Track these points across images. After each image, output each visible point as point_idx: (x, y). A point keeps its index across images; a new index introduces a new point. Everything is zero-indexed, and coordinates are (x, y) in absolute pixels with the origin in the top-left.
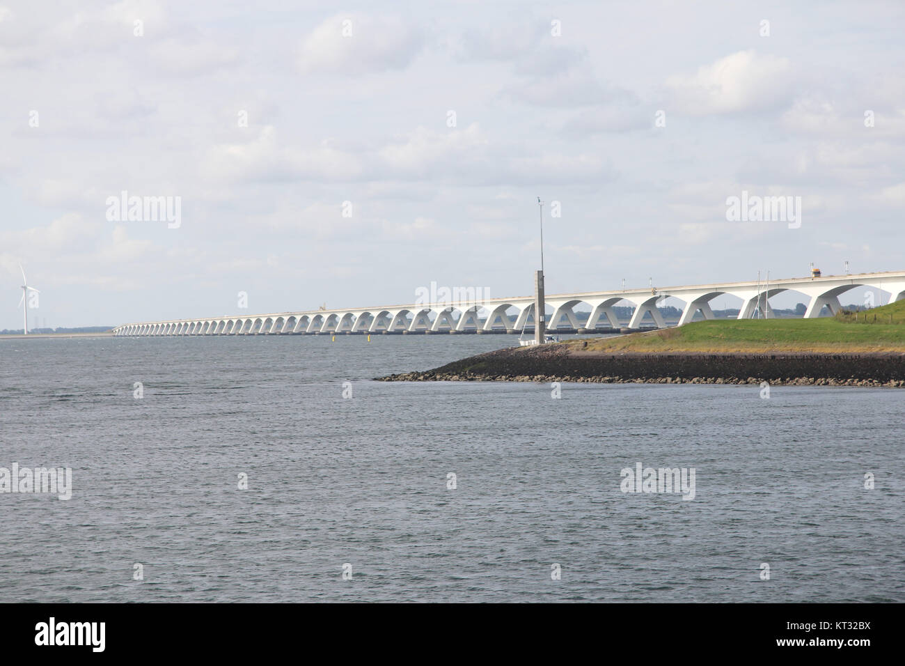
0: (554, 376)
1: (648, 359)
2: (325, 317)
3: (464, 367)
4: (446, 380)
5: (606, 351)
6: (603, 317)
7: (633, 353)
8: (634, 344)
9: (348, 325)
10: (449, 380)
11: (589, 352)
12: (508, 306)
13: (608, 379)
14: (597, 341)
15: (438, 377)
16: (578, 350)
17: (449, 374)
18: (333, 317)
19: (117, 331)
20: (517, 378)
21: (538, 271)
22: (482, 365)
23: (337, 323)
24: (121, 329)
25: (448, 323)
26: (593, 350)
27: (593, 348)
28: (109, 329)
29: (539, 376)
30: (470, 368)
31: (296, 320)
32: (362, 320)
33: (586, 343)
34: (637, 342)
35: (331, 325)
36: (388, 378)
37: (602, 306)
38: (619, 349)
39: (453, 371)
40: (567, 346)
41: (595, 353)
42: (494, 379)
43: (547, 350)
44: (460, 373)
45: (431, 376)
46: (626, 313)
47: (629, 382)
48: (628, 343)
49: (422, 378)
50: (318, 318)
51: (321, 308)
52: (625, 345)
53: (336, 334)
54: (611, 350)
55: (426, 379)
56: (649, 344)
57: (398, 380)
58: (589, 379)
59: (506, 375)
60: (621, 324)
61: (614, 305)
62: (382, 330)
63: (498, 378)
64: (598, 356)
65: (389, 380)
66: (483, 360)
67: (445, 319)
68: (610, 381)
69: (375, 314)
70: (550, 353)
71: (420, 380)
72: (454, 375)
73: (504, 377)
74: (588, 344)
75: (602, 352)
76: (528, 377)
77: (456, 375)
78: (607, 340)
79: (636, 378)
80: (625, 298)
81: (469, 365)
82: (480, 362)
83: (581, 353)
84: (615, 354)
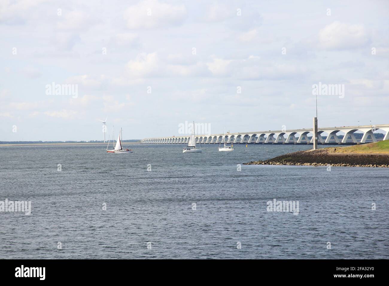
0: (320, 163)
1: (362, 156)
2: (229, 136)
3: (282, 159)
4: (274, 164)
5: (344, 153)
6: (350, 138)
7: (356, 154)
8: (356, 150)
9: (239, 140)
10: (275, 164)
11: (337, 153)
12: (308, 133)
13: (344, 165)
14: (340, 148)
15: (270, 163)
16: (332, 152)
17: (275, 162)
18: (233, 136)
19: (142, 141)
20: (305, 164)
21: (315, 118)
22: (290, 158)
23: (234, 139)
24: (144, 141)
25: (282, 140)
26: (338, 152)
27: (338, 151)
28: (139, 141)
29: (314, 163)
30: (284, 159)
31: (217, 138)
32: (245, 138)
33: (336, 149)
34: (358, 149)
35: (232, 140)
36: (249, 163)
37: (349, 133)
38: (350, 152)
39: (277, 160)
40: (327, 150)
41: (339, 154)
42: (295, 164)
43: (318, 152)
44: (280, 162)
45: (267, 163)
46: (360, 136)
47: (353, 166)
48: (354, 149)
49: (263, 163)
50: (226, 137)
51: (228, 132)
52: (352, 150)
53: (234, 144)
54: (346, 152)
55: (265, 164)
56: (363, 150)
57: (253, 164)
58: (336, 165)
59: (300, 163)
60: (357, 141)
61: (355, 132)
62: (254, 142)
63: (296, 164)
64: (340, 155)
65: (249, 164)
66: (290, 156)
67: (280, 138)
68: (345, 166)
69: (251, 135)
70: (320, 153)
71: (263, 164)
72: (277, 162)
73: (299, 163)
74: (336, 150)
75: (342, 153)
76: (309, 163)
77: (278, 162)
78: (345, 148)
79: (357, 165)
80: (359, 129)
81: (284, 158)
82: (289, 157)
83: (333, 154)
84: (348, 154)
